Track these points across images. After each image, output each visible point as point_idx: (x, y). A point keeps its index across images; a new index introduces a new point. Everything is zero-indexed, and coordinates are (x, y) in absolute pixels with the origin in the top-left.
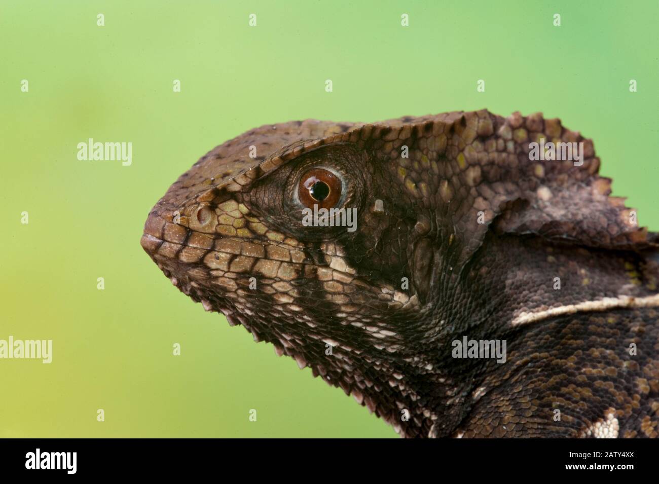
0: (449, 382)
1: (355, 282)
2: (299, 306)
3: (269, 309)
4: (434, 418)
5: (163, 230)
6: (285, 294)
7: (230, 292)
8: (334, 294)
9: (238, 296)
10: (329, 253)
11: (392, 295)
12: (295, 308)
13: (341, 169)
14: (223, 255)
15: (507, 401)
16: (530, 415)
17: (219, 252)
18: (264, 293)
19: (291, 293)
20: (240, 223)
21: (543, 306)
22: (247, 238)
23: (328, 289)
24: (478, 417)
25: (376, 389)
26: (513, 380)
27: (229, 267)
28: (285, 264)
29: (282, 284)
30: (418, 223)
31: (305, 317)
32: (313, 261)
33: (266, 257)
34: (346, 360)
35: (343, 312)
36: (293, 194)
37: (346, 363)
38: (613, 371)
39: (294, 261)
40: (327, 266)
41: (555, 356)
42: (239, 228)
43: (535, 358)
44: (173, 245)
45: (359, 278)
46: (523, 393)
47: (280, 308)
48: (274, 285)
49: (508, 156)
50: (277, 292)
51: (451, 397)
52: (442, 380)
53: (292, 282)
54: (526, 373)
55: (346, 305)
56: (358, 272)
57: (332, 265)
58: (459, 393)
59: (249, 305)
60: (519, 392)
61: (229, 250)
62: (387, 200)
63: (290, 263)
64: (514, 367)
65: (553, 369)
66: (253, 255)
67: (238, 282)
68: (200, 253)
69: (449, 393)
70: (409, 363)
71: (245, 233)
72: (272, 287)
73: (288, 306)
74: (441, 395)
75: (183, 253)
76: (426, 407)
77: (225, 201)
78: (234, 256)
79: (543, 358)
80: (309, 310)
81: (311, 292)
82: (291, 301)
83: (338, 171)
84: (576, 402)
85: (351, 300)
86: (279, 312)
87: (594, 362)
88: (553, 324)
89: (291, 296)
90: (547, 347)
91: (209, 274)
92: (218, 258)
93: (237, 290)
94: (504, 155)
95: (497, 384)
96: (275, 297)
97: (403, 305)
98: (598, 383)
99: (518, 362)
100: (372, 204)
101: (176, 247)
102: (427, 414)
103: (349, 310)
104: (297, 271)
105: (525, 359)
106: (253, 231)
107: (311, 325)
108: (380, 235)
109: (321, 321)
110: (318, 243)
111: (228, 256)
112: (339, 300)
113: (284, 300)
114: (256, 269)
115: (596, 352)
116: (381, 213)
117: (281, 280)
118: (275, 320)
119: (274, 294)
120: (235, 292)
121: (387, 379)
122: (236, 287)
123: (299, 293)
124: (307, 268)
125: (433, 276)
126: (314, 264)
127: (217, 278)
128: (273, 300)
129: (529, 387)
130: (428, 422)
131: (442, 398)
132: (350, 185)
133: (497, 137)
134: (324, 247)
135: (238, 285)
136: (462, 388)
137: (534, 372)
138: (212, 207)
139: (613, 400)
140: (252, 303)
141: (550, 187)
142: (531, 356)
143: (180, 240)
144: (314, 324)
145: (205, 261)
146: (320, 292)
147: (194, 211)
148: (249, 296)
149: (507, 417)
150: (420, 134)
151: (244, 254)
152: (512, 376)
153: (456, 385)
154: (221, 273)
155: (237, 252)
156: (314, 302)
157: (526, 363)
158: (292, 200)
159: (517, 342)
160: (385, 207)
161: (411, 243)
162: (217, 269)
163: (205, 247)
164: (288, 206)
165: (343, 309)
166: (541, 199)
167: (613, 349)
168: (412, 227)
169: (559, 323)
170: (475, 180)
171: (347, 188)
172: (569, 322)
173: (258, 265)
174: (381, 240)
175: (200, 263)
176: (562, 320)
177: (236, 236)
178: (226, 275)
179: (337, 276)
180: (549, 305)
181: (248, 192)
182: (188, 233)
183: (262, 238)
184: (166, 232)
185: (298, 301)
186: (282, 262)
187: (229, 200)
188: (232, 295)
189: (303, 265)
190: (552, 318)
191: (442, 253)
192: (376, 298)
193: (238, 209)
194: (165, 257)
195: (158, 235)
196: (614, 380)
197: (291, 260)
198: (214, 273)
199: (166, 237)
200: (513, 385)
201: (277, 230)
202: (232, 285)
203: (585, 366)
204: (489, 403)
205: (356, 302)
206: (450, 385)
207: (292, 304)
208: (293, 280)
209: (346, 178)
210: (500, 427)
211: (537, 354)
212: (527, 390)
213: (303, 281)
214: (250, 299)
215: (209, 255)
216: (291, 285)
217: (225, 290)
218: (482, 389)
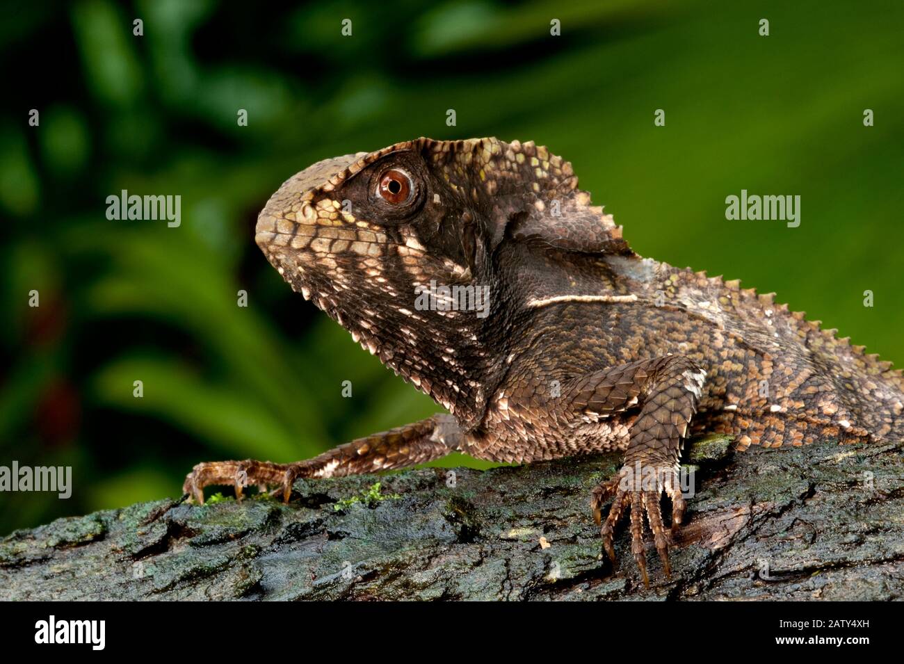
0: (487, 355)
1: (427, 256)
2: (385, 278)
3: (361, 282)
4: (478, 385)
5: (276, 224)
6: (374, 268)
7: (331, 270)
8: (411, 266)
9: (337, 273)
10: (405, 234)
11: (453, 267)
12: (381, 280)
13: (408, 171)
14: (325, 240)
15: (533, 361)
16: (553, 367)
17: (321, 237)
18: (357, 269)
19: (379, 267)
20: (334, 216)
21: (546, 296)
22: (341, 227)
23: (407, 263)
24: (513, 376)
25: (431, 368)
26: (533, 348)
27: (330, 249)
28: (373, 245)
29: (371, 260)
30: (465, 213)
31: (389, 287)
32: (394, 240)
33: (358, 239)
34: (412, 335)
35: (417, 281)
36: (375, 191)
37: (411, 337)
38: (604, 342)
39: (379, 242)
40: (404, 244)
41: (562, 328)
42: (334, 220)
43: (547, 330)
44: (285, 236)
45: (428, 253)
46: (544, 355)
47: (370, 281)
48: (365, 262)
49: (514, 175)
50: (368, 267)
51: (491, 367)
52: (482, 354)
53: (379, 259)
54: (543, 341)
55: (420, 275)
56: (427, 248)
57: (407, 244)
58: (496, 362)
59: (345, 281)
60: (540, 355)
61: (329, 236)
62: (441, 194)
63: (376, 243)
64: (532, 339)
65: (562, 338)
66: (348, 238)
67: (338, 261)
68: (307, 240)
69: (489, 364)
70: (461, 333)
71: (339, 223)
72: (364, 263)
73: (376, 279)
74: (482, 366)
75: (294, 241)
76: (472, 379)
77: (321, 200)
78: (334, 241)
79: (553, 331)
80: (392, 281)
81: (394, 266)
82: (379, 274)
83: (406, 172)
84: (584, 360)
85: (423, 271)
86: (369, 284)
87: (589, 335)
88: (555, 308)
89: (378, 270)
90: (555, 323)
91: (315, 256)
92: (321, 243)
93: (336, 268)
94: (511, 174)
95: (522, 352)
96: (367, 272)
97: (461, 275)
98: (596, 349)
99: (535, 335)
100: (432, 198)
101: (288, 237)
102: (473, 384)
103: (422, 279)
104: (382, 249)
105: (539, 332)
106: (345, 221)
107: (393, 294)
108: (440, 221)
109: (400, 290)
110: (396, 228)
111: (329, 240)
112: (415, 271)
113: (373, 273)
114: (351, 249)
115: (589, 328)
116: (439, 204)
117: (371, 257)
118: (365, 292)
119: (365, 269)
120: (335, 270)
121: (441, 354)
122: (336, 265)
123: (384, 267)
124: (390, 246)
125: (477, 257)
126: (395, 243)
127: (321, 259)
128: (365, 273)
129: (547, 351)
130: (474, 390)
131: (483, 369)
132: (416, 183)
133: (505, 159)
134: (401, 230)
135: (337, 263)
136: (498, 358)
137: (548, 340)
138: (313, 204)
139: (608, 362)
140: (348, 278)
141: (543, 200)
142: (544, 329)
143: (290, 230)
144: (395, 293)
145: (312, 246)
146: (401, 266)
147: (300, 208)
148: (345, 272)
149: (537, 372)
150: (456, 149)
151: (341, 238)
152: (532, 345)
153: (493, 356)
154: (323, 255)
155: (335, 237)
156: (397, 273)
157: (541, 335)
158: (375, 195)
159: (531, 321)
160: (441, 200)
161: (461, 228)
162: (321, 252)
163: (310, 235)
164: (372, 199)
165: (418, 278)
166: (538, 210)
167: (600, 327)
168: (461, 217)
169: (560, 307)
170: (492, 191)
171: (414, 185)
172: (566, 306)
173: (352, 246)
174: (441, 224)
175: (307, 248)
176: (561, 305)
177: (333, 226)
178: (328, 256)
179: (412, 252)
180: (550, 296)
181: (339, 191)
182: (296, 226)
183: (353, 226)
184: (278, 226)
185: (384, 274)
186: (371, 243)
187: (325, 198)
188: (332, 273)
189: (387, 244)
190: (554, 304)
191: (481, 239)
192: (442, 268)
193: (332, 205)
194: (279, 246)
195: (272, 229)
196: (607, 349)
197: (377, 240)
198: (318, 255)
199: (279, 230)
200: (534, 351)
201: (364, 219)
202: (332, 264)
203: (584, 337)
204: (519, 365)
205: (427, 272)
206: (487, 358)
207: (379, 276)
208: (379, 256)
209: (412, 178)
210: (534, 379)
211: (548, 327)
212: (546, 353)
213: (388, 257)
214: (346, 275)
215: (314, 242)
216: (378, 261)
217: (327, 268)
218: (513, 356)
